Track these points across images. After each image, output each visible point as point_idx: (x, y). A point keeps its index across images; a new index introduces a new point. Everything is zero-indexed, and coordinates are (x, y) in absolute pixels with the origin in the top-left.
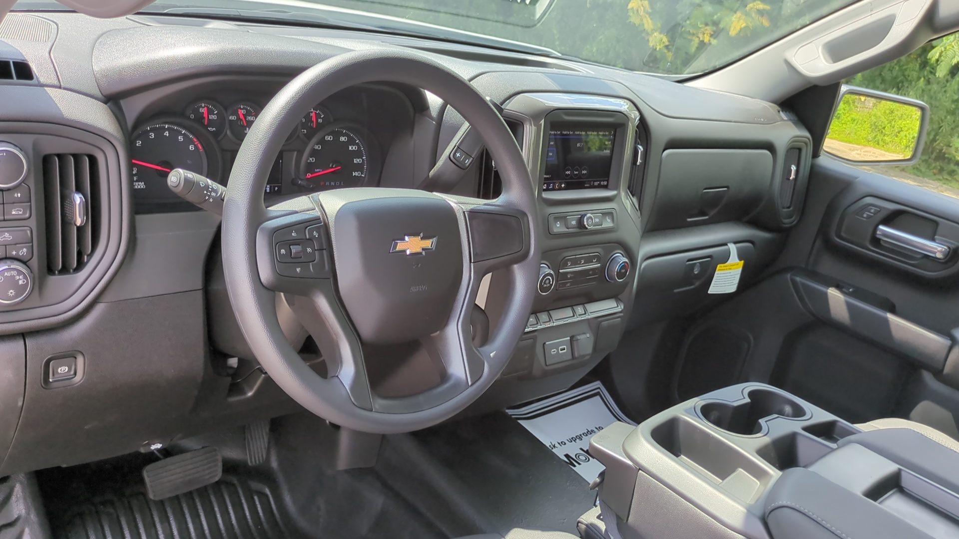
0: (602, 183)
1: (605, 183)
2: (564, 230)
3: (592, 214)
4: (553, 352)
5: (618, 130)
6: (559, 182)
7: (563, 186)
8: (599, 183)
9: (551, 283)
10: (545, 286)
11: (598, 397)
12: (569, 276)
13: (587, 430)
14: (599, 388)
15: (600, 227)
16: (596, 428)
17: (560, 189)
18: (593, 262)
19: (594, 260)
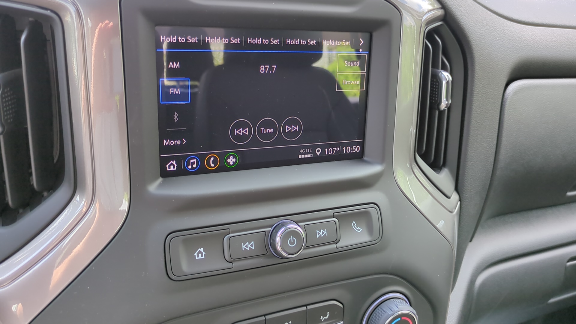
0: (348, 150)
1: (357, 149)
2: (220, 265)
3: (297, 223)
5: (375, 35)
6: (219, 154)
7: (231, 160)
8: (338, 149)
15: (334, 246)
17: (223, 168)
19: (323, 317)
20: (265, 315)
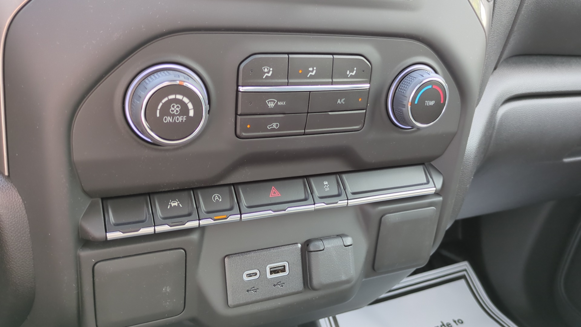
4: (250, 275)
9: (191, 113)
10: (169, 119)
11: (463, 281)
12: (271, 105)
13: (442, 322)
14: (465, 270)
16: (455, 322)
18: (346, 76)
19: (350, 72)
20: (288, 54)
